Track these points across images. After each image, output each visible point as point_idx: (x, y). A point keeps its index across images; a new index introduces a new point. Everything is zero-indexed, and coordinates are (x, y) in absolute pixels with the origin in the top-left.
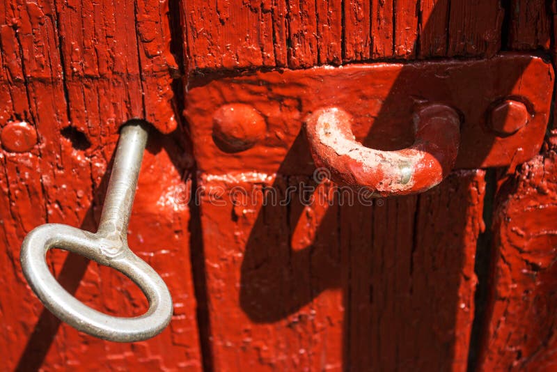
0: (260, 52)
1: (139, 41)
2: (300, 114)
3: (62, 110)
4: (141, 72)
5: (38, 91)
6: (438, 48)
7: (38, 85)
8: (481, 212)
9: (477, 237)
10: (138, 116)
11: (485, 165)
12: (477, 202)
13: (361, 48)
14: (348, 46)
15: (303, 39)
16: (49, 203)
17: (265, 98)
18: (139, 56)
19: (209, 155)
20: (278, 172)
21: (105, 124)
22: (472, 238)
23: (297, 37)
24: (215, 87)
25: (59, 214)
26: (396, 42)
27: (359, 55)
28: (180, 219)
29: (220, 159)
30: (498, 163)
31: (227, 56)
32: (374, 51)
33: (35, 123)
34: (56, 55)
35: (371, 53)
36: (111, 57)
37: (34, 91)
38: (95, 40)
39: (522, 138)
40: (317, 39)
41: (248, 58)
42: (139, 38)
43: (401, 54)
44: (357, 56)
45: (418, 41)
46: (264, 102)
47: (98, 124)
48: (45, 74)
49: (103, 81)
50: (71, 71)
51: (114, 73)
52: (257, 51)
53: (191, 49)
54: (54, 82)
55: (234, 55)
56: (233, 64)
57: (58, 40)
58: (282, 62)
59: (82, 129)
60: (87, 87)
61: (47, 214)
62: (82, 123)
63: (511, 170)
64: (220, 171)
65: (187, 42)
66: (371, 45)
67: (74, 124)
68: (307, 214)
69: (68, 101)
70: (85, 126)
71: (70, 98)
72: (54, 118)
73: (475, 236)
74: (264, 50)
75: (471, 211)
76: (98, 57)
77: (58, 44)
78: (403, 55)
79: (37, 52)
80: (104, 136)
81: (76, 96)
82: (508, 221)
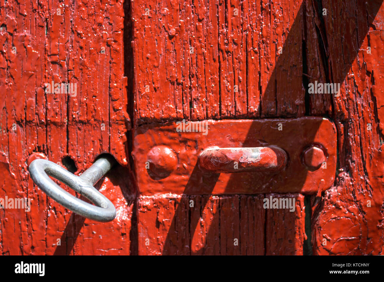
0: (175, 109)
1: (110, 100)
2: (197, 151)
3: (64, 145)
4: (109, 121)
5: (52, 132)
6: (271, 109)
7: (53, 127)
8: (304, 225)
9: (303, 243)
10: (106, 150)
11: (303, 190)
12: (300, 216)
13: (230, 109)
14: (223, 106)
15: (198, 102)
16: (49, 209)
17: (177, 141)
18: (109, 110)
19: (145, 181)
20: (184, 193)
21: (87, 154)
22: (300, 244)
23: (195, 101)
24: (150, 134)
25: (54, 217)
26: (249, 105)
27: (229, 112)
28: (125, 225)
29: (150, 185)
30: (311, 189)
31: (157, 111)
32: (237, 110)
33: (48, 154)
34: (65, 108)
35: (236, 111)
36: (95, 110)
37: (50, 131)
38: (86, 99)
39: (323, 172)
40: (206, 102)
41: (168, 112)
42: (110, 98)
43: (251, 111)
44: (228, 113)
45: (260, 105)
46: (177, 144)
47: (83, 155)
48: (57, 119)
49: (88, 126)
50: (72, 118)
51: (95, 120)
52: (173, 109)
53: (138, 105)
54: (62, 125)
55: (161, 111)
56: (160, 116)
57: (67, 98)
58: (187, 115)
59: (74, 157)
60: (79, 129)
61: (47, 216)
62: (74, 153)
63: (319, 194)
64: (151, 193)
65: (136, 101)
66: (235, 107)
67: (70, 154)
68: (201, 223)
69: (68, 139)
70: (75, 155)
71: (70, 137)
72: (59, 149)
73: (302, 243)
74: (177, 108)
75: (298, 223)
76: (87, 109)
77: (67, 100)
78: (253, 113)
79: (55, 105)
80: (86, 163)
81: (73, 135)
82: (320, 230)
